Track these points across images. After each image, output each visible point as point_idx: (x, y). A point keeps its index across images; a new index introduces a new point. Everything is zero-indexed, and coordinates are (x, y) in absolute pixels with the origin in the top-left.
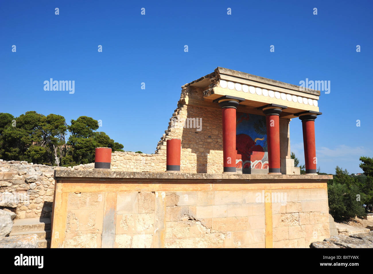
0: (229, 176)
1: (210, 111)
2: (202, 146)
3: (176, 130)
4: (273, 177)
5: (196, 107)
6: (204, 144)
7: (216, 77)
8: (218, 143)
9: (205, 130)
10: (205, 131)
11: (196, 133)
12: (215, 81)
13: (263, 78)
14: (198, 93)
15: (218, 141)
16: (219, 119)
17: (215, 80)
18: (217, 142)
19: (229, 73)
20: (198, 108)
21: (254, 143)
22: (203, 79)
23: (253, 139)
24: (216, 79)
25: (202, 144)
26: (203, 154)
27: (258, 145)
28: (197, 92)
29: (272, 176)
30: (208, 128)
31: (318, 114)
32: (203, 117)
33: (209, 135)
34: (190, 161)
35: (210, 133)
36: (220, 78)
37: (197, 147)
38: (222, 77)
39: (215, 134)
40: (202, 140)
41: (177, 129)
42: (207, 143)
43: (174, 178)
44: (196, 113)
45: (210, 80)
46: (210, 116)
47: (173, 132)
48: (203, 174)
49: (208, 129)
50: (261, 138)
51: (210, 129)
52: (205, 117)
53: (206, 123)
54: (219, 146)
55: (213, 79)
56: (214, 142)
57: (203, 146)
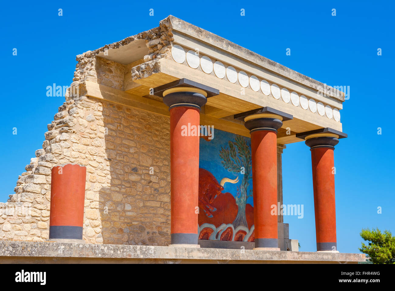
0: (188, 253)
1: (137, 115)
2: (118, 189)
3: (65, 150)
4: (270, 256)
5: (108, 103)
6: (123, 185)
7: (163, 37)
8: (151, 184)
9: (126, 155)
10: (125, 157)
12: (159, 46)
13: (253, 53)
14: (114, 74)
15: (151, 180)
16: (155, 134)
17: (159, 44)
18: (149, 183)
19: (190, 32)
20: (112, 105)
21: (220, 188)
22: (132, 43)
23: (218, 180)
24: (163, 42)
25: (119, 185)
26: (120, 206)
27: (227, 193)
28: (111, 71)
29: (267, 254)
30: (132, 151)
31: (341, 137)
32: (122, 125)
33: (134, 166)
34: (91, 221)
35: (135, 162)
36: (172, 41)
38: (177, 38)
39: (146, 165)
40: (120, 176)
41: (65, 148)
42: (129, 182)
43: (72, 256)
44: (108, 116)
45: (148, 45)
46: (137, 125)
48: (136, 248)
49: (132, 154)
50: (233, 178)
51: (135, 153)
52: (126, 127)
53: (129, 139)
54: (153, 192)
55: (155, 42)
56: (143, 181)
57: (120, 189)
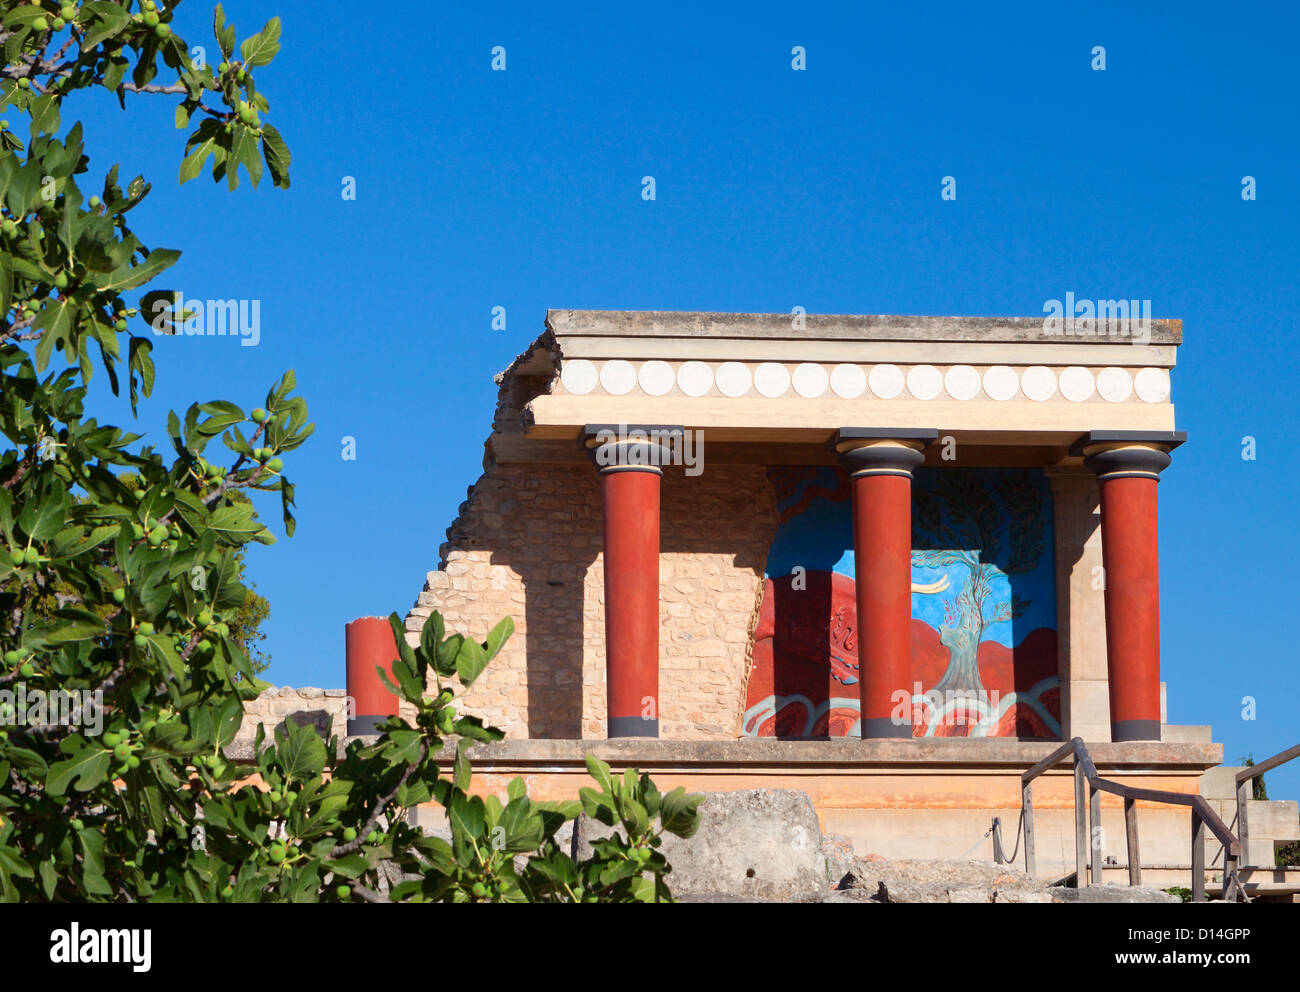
8: (669, 622)
11: (550, 584)
36: (562, 355)
37: (558, 649)
38: (569, 348)
44: (552, 495)
47: (439, 592)
50: (928, 582)
